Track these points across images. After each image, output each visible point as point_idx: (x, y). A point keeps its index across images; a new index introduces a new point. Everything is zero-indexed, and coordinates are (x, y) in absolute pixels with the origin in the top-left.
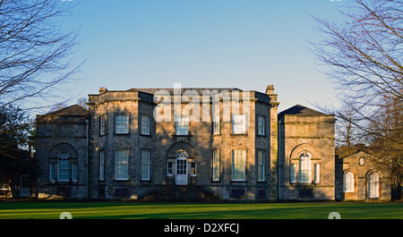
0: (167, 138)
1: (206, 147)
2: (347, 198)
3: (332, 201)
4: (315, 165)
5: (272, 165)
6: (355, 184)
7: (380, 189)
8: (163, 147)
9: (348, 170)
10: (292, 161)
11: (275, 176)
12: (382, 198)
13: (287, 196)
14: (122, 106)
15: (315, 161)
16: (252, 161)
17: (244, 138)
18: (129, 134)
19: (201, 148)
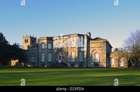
0: (56, 49)
1: (66, 52)
2: (112, 67)
3: (105, 67)
4: (100, 56)
5: (85, 56)
6: (115, 62)
7: (124, 64)
8: (55, 52)
9: (112, 57)
10: (92, 55)
11: (86, 60)
12: (125, 67)
13: (90, 66)
14: (43, 41)
15: (100, 55)
16: (77, 55)
17: (74, 48)
18: (45, 49)
19: (65, 52)
